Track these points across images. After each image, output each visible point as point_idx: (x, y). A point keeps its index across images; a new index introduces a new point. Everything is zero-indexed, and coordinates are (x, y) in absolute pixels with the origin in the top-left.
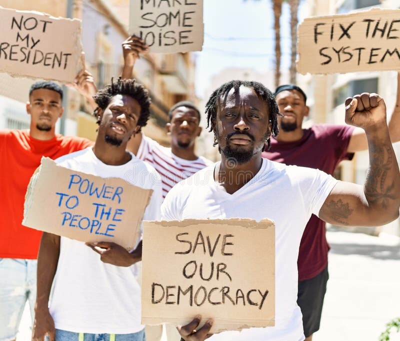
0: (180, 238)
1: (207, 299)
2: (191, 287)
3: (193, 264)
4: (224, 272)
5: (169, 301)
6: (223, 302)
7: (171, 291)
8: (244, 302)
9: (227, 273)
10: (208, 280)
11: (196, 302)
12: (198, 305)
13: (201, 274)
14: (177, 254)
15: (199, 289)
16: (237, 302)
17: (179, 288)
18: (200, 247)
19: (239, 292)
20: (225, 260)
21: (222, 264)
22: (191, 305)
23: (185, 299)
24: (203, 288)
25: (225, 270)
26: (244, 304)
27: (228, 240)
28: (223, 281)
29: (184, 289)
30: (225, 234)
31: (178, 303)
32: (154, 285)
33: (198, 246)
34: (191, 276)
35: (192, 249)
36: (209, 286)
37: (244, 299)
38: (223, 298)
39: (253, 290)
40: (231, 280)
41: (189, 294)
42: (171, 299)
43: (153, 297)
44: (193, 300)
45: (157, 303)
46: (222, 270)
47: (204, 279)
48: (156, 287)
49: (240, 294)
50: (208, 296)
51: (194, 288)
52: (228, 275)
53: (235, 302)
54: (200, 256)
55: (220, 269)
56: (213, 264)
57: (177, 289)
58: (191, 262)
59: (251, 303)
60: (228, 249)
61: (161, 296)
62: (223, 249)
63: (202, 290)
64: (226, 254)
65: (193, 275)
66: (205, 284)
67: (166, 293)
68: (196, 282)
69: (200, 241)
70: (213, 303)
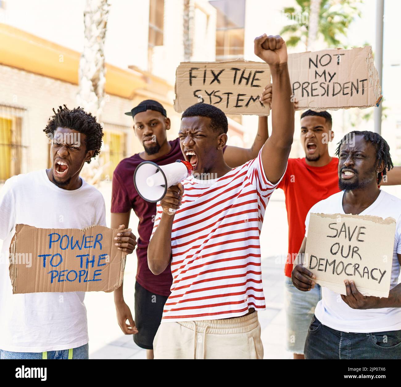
0: (331, 226)
1: (344, 271)
2: (335, 261)
3: (337, 245)
4: (357, 253)
5: (320, 268)
6: (354, 274)
7: (322, 262)
9: (359, 254)
10: (346, 257)
11: (336, 272)
12: (338, 274)
13: (342, 253)
14: (328, 237)
15: (339, 263)
16: (363, 276)
17: (327, 260)
18: (343, 234)
19: (366, 268)
20: (359, 244)
21: (356, 247)
22: (333, 273)
23: (330, 269)
24: (342, 262)
25: (358, 252)
26: (368, 278)
27: (362, 230)
28: (355, 259)
29: (330, 262)
30: (360, 226)
31: (325, 271)
32: (312, 256)
33: (342, 232)
34: (335, 254)
35: (338, 235)
36: (346, 261)
37: (368, 274)
38: (355, 272)
39: (375, 269)
40: (361, 259)
41: (332, 265)
43: (310, 264)
44: (335, 270)
45: (312, 269)
46: (355, 252)
47: (343, 257)
48: (313, 258)
49: (366, 270)
50: (345, 269)
51: (336, 261)
52: (360, 256)
53: (362, 276)
54: (342, 240)
55: (354, 251)
56: (350, 247)
57: (325, 261)
58: (337, 243)
59: (373, 278)
60: (361, 237)
61: (315, 265)
62: (358, 237)
63: (341, 263)
64: (359, 241)
65: (337, 253)
66: (343, 260)
67: (318, 263)
68: (338, 258)
69: (343, 229)
70: (348, 274)
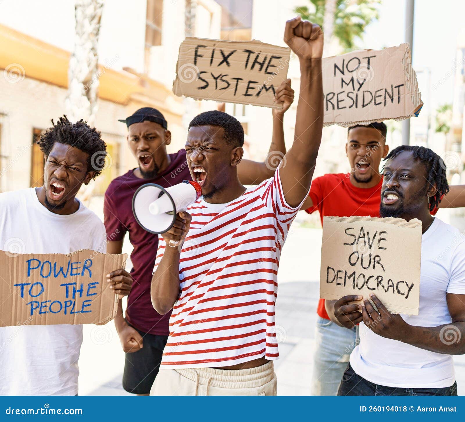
0: (348, 232)
1: (365, 284)
2: (354, 273)
3: (356, 254)
4: (379, 263)
5: (338, 282)
6: (378, 288)
7: (340, 274)
8: (394, 291)
9: (381, 265)
11: (357, 286)
12: (359, 289)
13: (362, 263)
14: (345, 245)
15: (360, 276)
17: (346, 272)
18: (362, 240)
19: (390, 281)
20: (380, 253)
21: (378, 256)
22: (354, 288)
23: (350, 282)
24: (363, 275)
25: (380, 262)
26: (394, 293)
27: (384, 236)
28: (378, 271)
29: (349, 274)
30: (381, 231)
31: (345, 285)
32: (329, 268)
33: (360, 239)
34: (354, 264)
35: (356, 242)
36: (367, 273)
37: (393, 288)
38: (378, 285)
39: (401, 282)
40: (384, 270)
41: (352, 278)
42: (340, 281)
43: (328, 278)
44: (355, 284)
45: (330, 283)
46: (377, 262)
47: (363, 267)
48: (330, 270)
49: (391, 284)
50: (366, 282)
51: (356, 274)
52: (382, 266)
53: (387, 290)
55: (376, 261)
56: (371, 256)
57: (344, 273)
58: (355, 252)
59: (399, 292)
60: (383, 244)
61: (333, 278)
62: (379, 244)
63: (362, 276)
64: (381, 248)
65: (356, 263)
66: (364, 271)
67: (336, 276)
68: (358, 269)
69: (362, 235)
70: (370, 289)
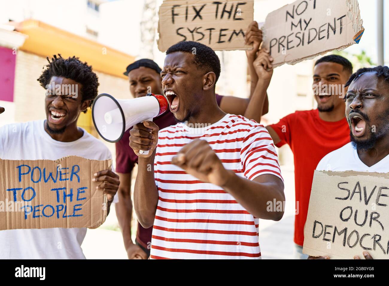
0: (341, 186)
1: (359, 243)
2: (346, 229)
3: (349, 209)
4: (377, 221)
5: (326, 238)
6: (374, 249)
7: (328, 230)
11: (348, 244)
12: (350, 247)
13: (355, 219)
14: (337, 200)
15: (352, 233)
17: (336, 228)
18: (357, 195)
21: (376, 213)
22: (344, 245)
23: (340, 239)
24: (356, 232)
25: (378, 219)
27: (384, 192)
28: (375, 229)
29: (339, 230)
30: (381, 186)
31: (333, 241)
32: (316, 222)
33: (355, 194)
34: (346, 220)
35: (350, 197)
36: (362, 231)
38: (374, 245)
40: (383, 229)
41: (343, 235)
42: (328, 237)
43: (314, 232)
44: (346, 241)
45: (316, 237)
46: (375, 219)
47: (357, 224)
48: (317, 224)
50: (360, 240)
51: (348, 230)
52: (381, 224)
53: (386, 251)
54: (356, 203)
55: (373, 217)
56: (367, 212)
57: (333, 229)
58: (348, 207)
60: (382, 200)
61: (320, 233)
62: (378, 200)
63: (355, 234)
64: (380, 205)
65: (348, 219)
66: (358, 228)
67: (324, 231)
68: (351, 225)
69: (357, 190)
70: (364, 248)
